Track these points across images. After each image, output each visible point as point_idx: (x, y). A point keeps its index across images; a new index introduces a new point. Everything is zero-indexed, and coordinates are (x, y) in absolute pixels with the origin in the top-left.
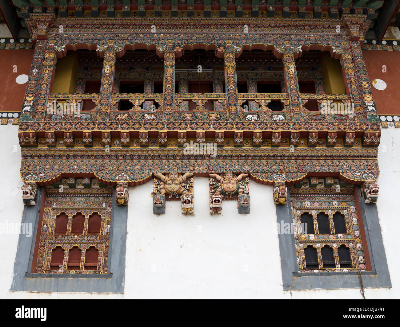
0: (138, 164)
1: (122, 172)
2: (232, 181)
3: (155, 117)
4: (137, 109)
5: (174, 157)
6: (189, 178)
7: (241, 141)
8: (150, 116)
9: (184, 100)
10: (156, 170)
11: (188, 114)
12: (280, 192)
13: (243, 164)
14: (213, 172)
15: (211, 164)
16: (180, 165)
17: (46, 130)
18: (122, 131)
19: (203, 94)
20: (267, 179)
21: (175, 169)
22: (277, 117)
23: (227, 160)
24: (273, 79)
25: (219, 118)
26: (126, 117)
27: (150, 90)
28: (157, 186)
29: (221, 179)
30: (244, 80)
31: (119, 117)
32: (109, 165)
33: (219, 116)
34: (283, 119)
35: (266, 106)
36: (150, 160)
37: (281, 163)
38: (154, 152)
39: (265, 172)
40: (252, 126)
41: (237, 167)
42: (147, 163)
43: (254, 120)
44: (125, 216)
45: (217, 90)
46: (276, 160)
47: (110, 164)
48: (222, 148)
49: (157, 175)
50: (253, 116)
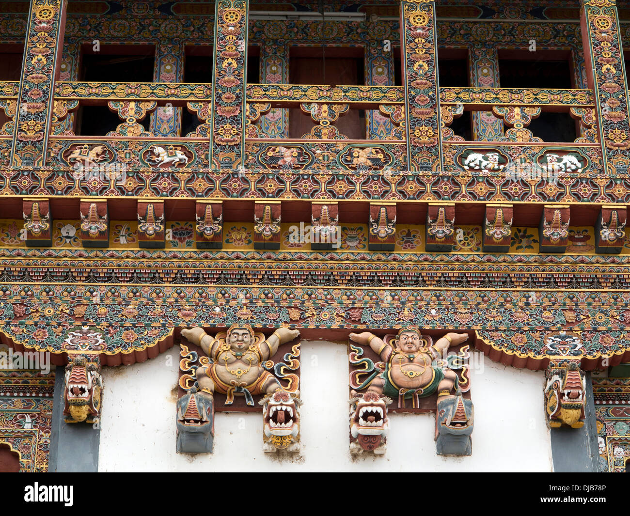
0: (133, 301)
1: (84, 325)
2: (418, 357)
3: (184, 157)
4: (132, 130)
5: (241, 278)
6: (286, 345)
7: (447, 232)
8: (172, 155)
9: (274, 105)
10: (187, 319)
11: (288, 148)
12: (566, 392)
13: (452, 304)
14: (360, 327)
15: (354, 303)
16: (260, 303)
18: (85, 198)
19: (333, 86)
20: (525, 350)
21: (245, 317)
22: (560, 160)
23: (406, 292)
24: (549, 45)
25: (382, 161)
26: (98, 155)
27: (173, 74)
28: (189, 368)
29: (384, 350)
30: (459, 47)
31: (76, 154)
32: (45, 302)
33: (380, 156)
34: (577, 168)
35: (525, 126)
36: (168, 289)
37: (568, 301)
38: (182, 264)
39: (520, 328)
40: (481, 189)
41: (433, 312)
42: (158, 297)
43: (490, 170)
44: (91, 455)
45: (375, 76)
46: (555, 294)
47: (46, 298)
48: (390, 254)
49: (190, 334)
50: (486, 159)
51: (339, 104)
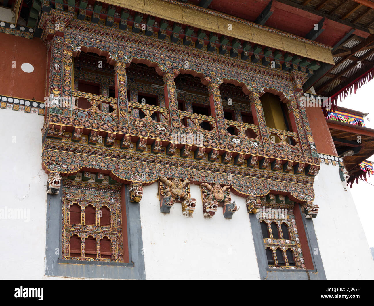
0: (148, 168)
1: (135, 173)
2: (220, 191)
3: (165, 129)
7: (229, 159)
8: (162, 128)
10: (162, 175)
11: (190, 130)
12: (257, 204)
13: (226, 178)
14: (205, 182)
15: (203, 175)
16: (180, 172)
17: (76, 126)
18: (142, 137)
20: (244, 192)
21: (177, 176)
22: (254, 143)
23: (215, 173)
24: (229, 108)
25: (213, 137)
26: (142, 125)
27: (136, 100)
28: (163, 189)
29: (211, 189)
30: (208, 105)
31: (136, 123)
32: (124, 165)
33: (213, 136)
34: (257, 146)
36: (157, 165)
37: (252, 180)
38: (162, 159)
39: (242, 186)
40: (238, 149)
41: (222, 179)
42: (154, 168)
43: (238, 144)
44: (138, 212)
45: (189, 110)
46: (249, 178)
47: (124, 164)
49: (163, 179)
50: (237, 140)
51: (200, 119)
